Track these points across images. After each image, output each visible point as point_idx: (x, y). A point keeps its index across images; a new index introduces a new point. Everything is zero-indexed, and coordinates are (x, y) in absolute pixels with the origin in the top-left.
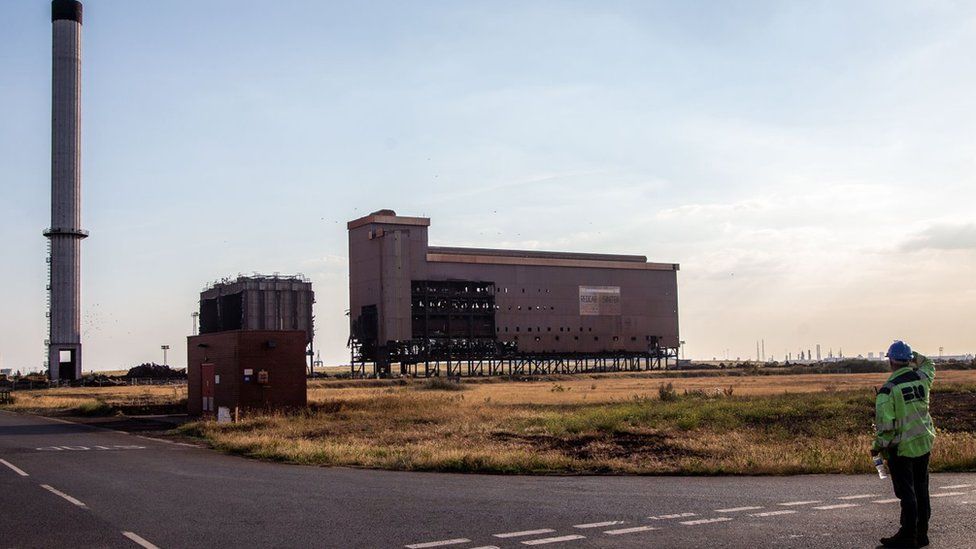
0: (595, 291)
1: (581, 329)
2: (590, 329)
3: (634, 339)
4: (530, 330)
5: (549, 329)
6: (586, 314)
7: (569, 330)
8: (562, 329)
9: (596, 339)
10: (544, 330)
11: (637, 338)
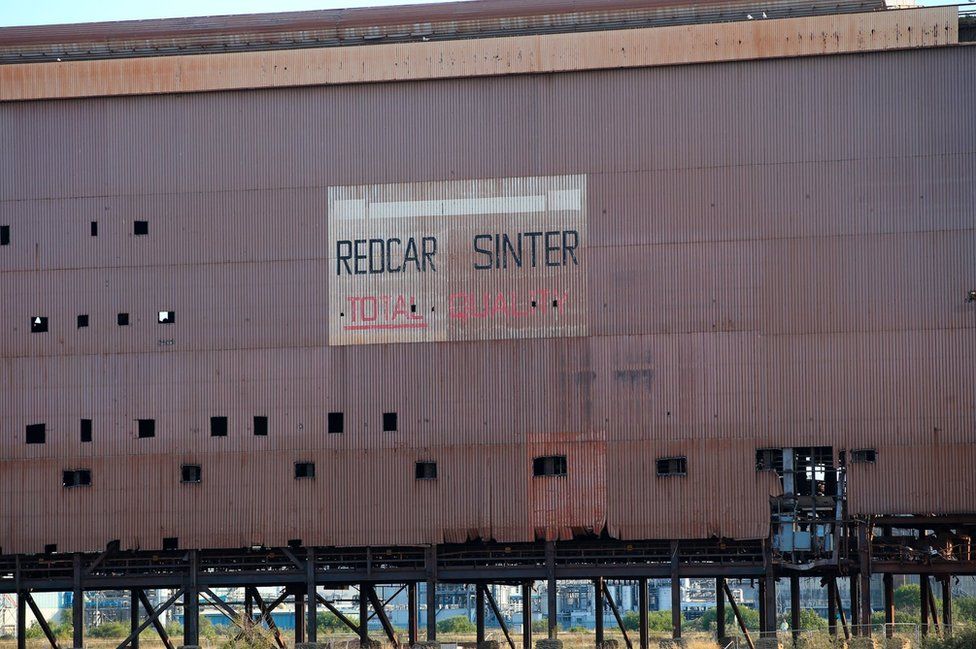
0: (430, 208)
1: (336, 422)
2: (390, 421)
3: (670, 466)
4: (36, 434)
5: (147, 428)
6: (367, 337)
7: (261, 426)
8: (219, 426)
9: (425, 471)
10: (115, 433)
11: (696, 461)
